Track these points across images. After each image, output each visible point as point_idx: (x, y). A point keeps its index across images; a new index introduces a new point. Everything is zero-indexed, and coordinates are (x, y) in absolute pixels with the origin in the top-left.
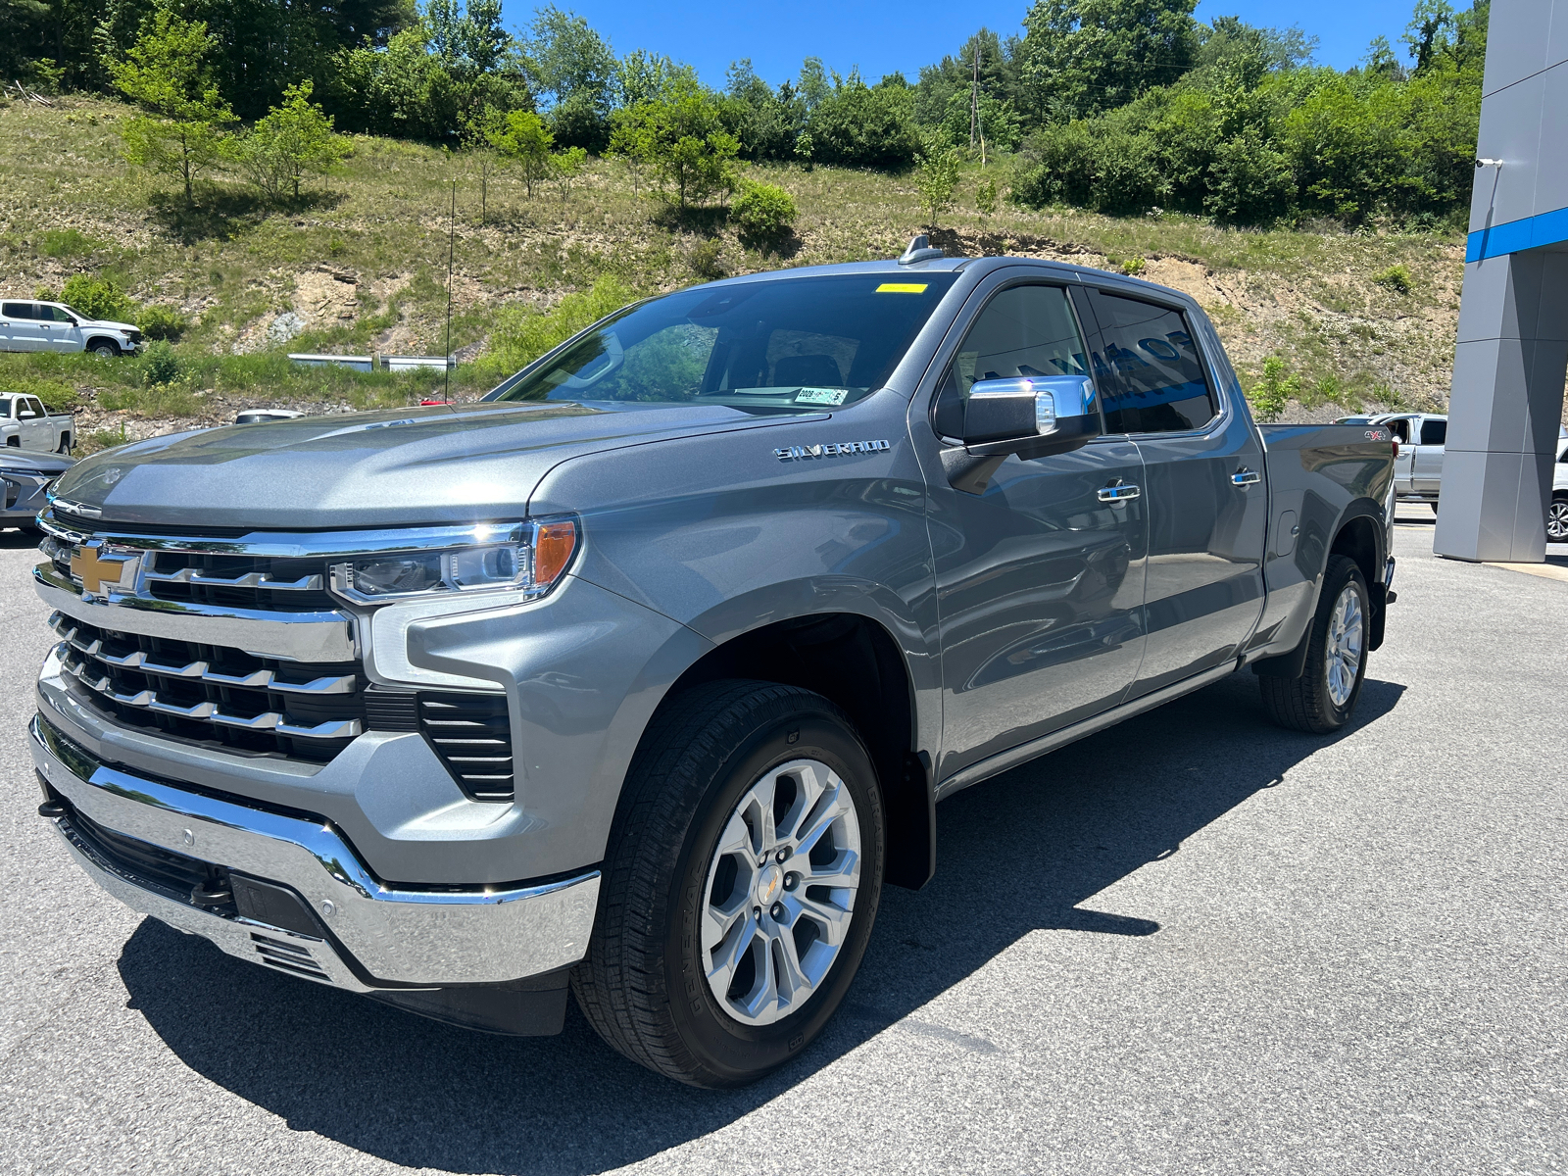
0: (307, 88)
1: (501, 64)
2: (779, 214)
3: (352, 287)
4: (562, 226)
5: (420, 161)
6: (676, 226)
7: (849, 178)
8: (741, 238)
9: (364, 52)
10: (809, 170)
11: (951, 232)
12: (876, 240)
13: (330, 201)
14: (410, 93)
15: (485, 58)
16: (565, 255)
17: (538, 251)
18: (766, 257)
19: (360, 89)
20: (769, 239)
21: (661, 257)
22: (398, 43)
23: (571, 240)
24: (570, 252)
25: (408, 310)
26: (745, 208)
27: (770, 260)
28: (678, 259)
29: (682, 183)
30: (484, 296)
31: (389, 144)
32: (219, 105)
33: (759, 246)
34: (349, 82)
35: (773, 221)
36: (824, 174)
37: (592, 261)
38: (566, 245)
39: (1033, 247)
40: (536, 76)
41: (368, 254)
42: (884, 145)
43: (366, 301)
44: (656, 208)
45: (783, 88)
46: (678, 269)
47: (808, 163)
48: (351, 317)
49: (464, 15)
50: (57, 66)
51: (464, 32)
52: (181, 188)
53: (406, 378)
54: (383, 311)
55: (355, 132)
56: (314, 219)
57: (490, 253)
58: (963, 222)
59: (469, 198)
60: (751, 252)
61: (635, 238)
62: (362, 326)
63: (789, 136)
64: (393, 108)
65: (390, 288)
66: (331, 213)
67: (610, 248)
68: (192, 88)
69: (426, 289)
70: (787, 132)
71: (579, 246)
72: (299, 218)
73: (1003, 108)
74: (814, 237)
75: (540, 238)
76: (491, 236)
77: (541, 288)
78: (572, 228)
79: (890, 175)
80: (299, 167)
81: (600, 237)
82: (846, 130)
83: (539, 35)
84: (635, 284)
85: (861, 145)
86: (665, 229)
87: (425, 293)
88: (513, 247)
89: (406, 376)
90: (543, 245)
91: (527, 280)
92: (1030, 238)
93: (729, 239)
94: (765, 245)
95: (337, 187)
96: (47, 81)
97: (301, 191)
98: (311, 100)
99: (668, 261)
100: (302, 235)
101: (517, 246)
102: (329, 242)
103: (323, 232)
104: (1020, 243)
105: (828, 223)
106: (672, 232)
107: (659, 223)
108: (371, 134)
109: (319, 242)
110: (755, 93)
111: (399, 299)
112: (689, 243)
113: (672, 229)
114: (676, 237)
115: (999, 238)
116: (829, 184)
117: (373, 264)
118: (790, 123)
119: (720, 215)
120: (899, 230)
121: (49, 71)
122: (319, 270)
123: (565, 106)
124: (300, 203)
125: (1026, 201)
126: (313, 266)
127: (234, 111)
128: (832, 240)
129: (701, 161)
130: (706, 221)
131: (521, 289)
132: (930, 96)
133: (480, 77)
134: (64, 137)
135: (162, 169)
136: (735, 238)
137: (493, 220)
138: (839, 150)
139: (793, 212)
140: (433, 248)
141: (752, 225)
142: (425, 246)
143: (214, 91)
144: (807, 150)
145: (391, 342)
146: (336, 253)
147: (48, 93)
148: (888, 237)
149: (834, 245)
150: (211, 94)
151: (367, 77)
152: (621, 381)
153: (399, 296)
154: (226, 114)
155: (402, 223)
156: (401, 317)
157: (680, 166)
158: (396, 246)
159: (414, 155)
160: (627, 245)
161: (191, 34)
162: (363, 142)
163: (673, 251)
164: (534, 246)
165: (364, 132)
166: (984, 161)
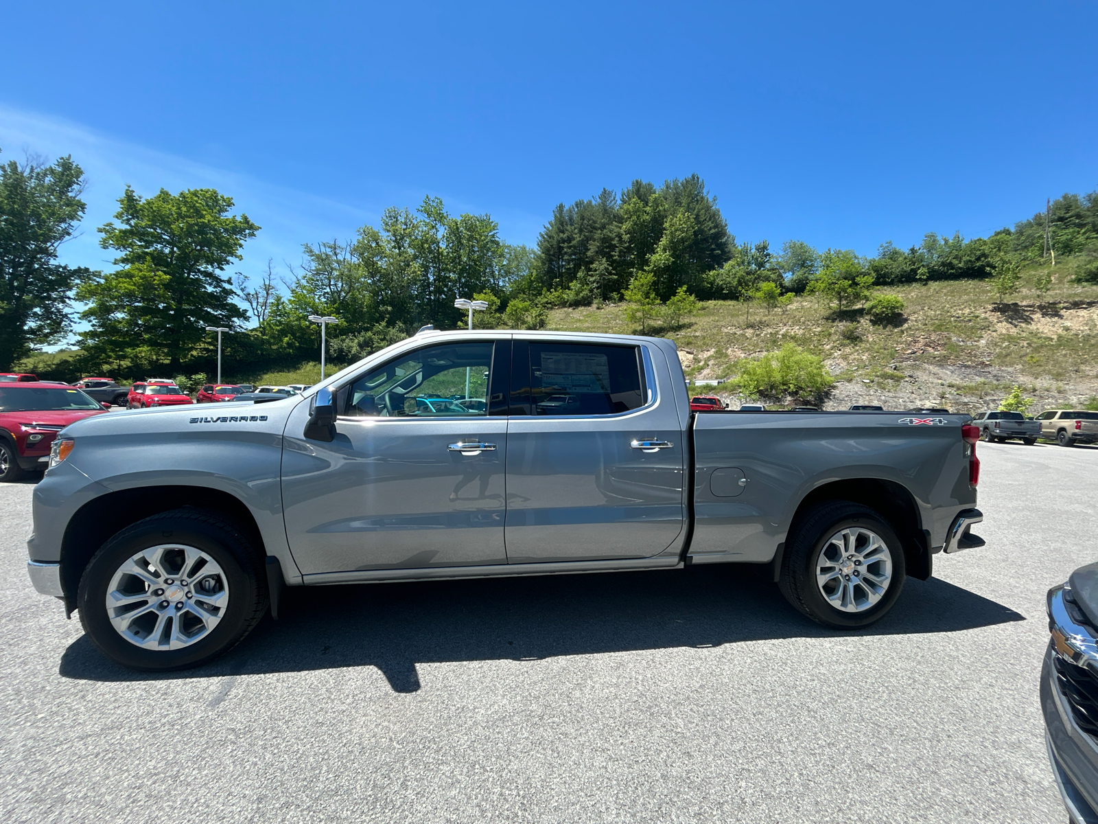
0: (685, 288)
1: (768, 265)
2: (895, 307)
3: (692, 356)
4: (781, 325)
5: (731, 307)
6: (836, 319)
7: (951, 285)
8: (871, 321)
9: (714, 271)
10: (925, 285)
11: (1016, 305)
12: (958, 314)
13: (690, 325)
14: (730, 283)
15: (761, 265)
16: (780, 336)
17: (768, 336)
18: (884, 328)
19: (712, 285)
20: (887, 320)
21: (827, 333)
22: (727, 266)
23: (784, 330)
24: (783, 335)
25: (711, 363)
26: (873, 307)
27: (887, 329)
28: (835, 333)
29: (840, 301)
30: (743, 355)
31: (721, 302)
32: (655, 299)
33: (881, 323)
34: (708, 283)
35: (889, 311)
36: (934, 285)
37: (792, 338)
38: (781, 333)
39: (1084, 306)
40: (783, 267)
41: (700, 343)
42: (976, 266)
43: (696, 360)
44: (827, 313)
45: (911, 250)
46: (835, 338)
47: (925, 282)
48: (690, 366)
49: (753, 251)
50: (618, 294)
51: (753, 257)
52: (642, 327)
53: (700, 388)
54: (701, 364)
55: (709, 300)
56: (682, 333)
57: (748, 338)
58: (1024, 298)
59: (742, 319)
60: (877, 326)
61: (814, 327)
62: (693, 369)
63: (914, 271)
64: (723, 289)
65: (706, 355)
66: (689, 330)
67: (801, 331)
68: (647, 296)
69: (720, 354)
70: (912, 270)
71: (788, 332)
72: (678, 333)
73: (1081, 232)
74: (916, 316)
75: (770, 331)
76: (749, 332)
77: (767, 351)
78: (785, 325)
79: (980, 280)
80: (680, 315)
81: (798, 327)
82: (950, 263)
83: (784, 252)
84: (812, 346)
85: (960, 268)
86: (830, 321)
87: (719, 356)
88: (757, 335)
89: (700, 387)
90: (771, 333)
91: (762, 348)
92: (1081, 301)
93: (865, 322)
94: (885, 323)
95: (693, 320)
96: (615, 299)
97: (680, 324)
98: (686, 292)
99: (830, 335)
100: (678, 339)
101: (759, 335)
102: (686, 340)
103: (685, 337)
104: (1072, 305)
105: (926, 308)
106: (833, 322)
107: (827, 319)
108: (715, 300)
109: (683, 340)
110: (894, 255)
111: (709, 359)
112: (842, 326)
113: (834, 321)
114: (835, 324)
115: (1054, 304)
116: (937, 290)
117: (701, 347)
118: (914, 265)
119: (861, 312)
120: (975, 307)
121: (616, 296)
122: (682, 350)
123: (795, 277)
124: (679, 328)
125: (1087, 281)
126: (680, 349)
127: (661, 300)
128: (928, 316)
129: (849, 290)
130: (852, 316)
131: (759, 352)
132: (1022, 235)
133: (758, 272)
134: (617, 315)
135: (635, 322)
136: (868, 322)
137: (751, 326)
138: (945, 273)
139: (902, 306)
140: (725, 339)
141: (878, 314)
142: (722, 338)
143: (654, 295)
144: (924, 275)
145: (702, 375)
146: (689, 344)
147: (615, 303)
148: (967, 311)
149: (929, 319)
150: (652, 296)
151: (714, 280)
152: (791, 385)
153: (708, 358)
154: (658, 301)
155: (715, 331)
156: (708, 365)
157: (839, 293)
158: (711, 339)
159: (730, 305)
160: (810, 330)
161: (648, 278)
162: (711, 303)
163: (833, 330)
164: (767, 334)
165: (712, 300)
166: (1053, 263)
